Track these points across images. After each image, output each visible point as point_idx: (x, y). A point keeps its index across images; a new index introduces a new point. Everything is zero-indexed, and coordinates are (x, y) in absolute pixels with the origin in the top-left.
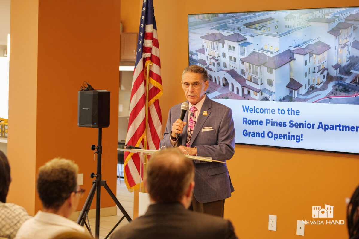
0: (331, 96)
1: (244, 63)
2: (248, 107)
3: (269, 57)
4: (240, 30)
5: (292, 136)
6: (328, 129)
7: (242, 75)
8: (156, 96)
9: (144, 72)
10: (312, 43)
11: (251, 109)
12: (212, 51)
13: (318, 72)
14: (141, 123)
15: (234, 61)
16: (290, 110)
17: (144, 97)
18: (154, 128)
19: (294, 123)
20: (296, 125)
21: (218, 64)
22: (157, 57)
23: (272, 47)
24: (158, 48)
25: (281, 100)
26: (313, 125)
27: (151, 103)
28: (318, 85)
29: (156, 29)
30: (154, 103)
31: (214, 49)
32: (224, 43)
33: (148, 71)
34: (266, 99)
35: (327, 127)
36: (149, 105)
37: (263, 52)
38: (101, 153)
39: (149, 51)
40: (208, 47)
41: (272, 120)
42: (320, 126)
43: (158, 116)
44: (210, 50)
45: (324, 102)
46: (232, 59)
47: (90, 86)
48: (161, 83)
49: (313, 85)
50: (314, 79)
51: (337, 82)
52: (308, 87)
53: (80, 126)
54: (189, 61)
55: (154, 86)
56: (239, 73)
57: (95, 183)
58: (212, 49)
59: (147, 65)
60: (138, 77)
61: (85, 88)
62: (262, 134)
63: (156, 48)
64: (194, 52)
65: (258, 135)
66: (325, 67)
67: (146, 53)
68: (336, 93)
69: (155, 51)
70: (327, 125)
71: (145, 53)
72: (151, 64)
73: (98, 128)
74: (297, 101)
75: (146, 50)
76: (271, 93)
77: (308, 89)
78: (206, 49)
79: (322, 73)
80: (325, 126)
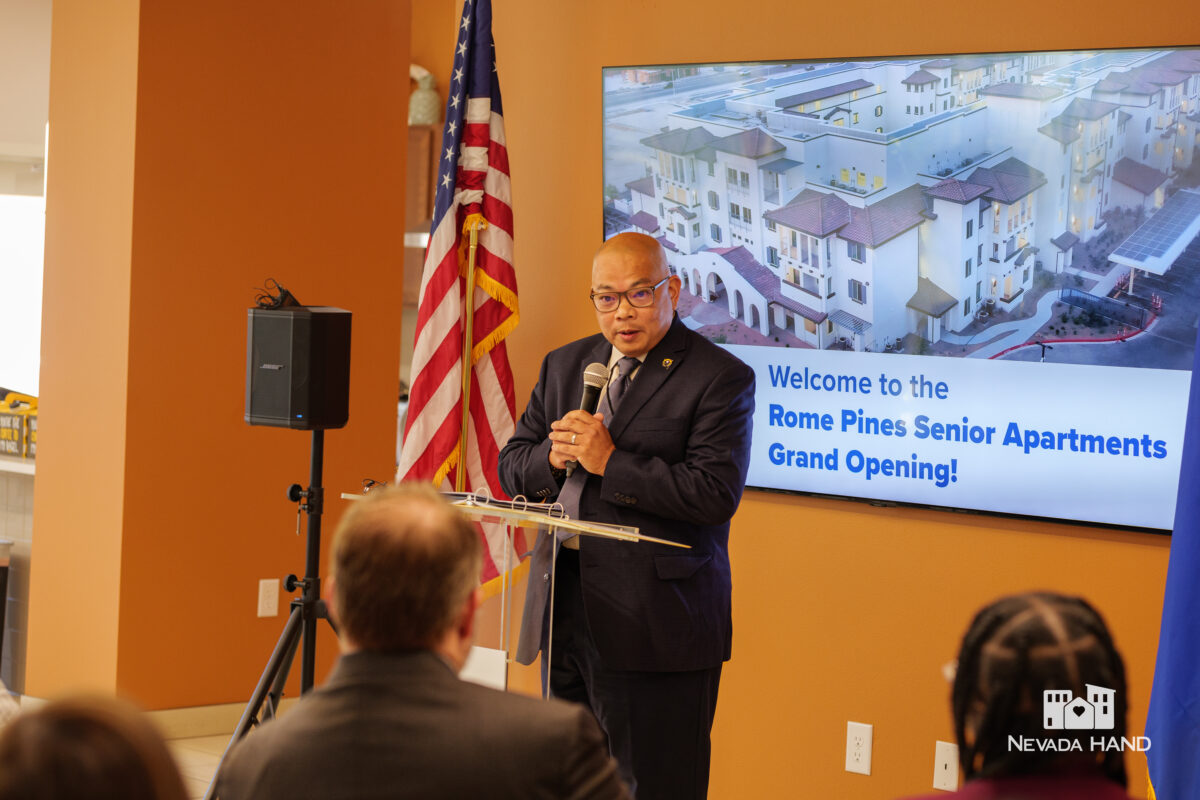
0: (1047, 338)
1: (777, 225)
2: (788, 369)
3: (853, 208)
4: (765, 121)
5: (922, 466)
6: (1035, 445)
7: (768, 265)
8: (497, 330)
9: (461, 250)
10: (989, 165)
11: (797, 377)
12: (677, 186)
13: (1006, 261)
14: (445, 416)
15: (746, 221)
16: (917, 383)
17: (458, 331)
18: (491, 435)
19: (930, 425)
20: (937, 431)
21: (696, 227)
22: (500, 202)
23: (863, 174)
24: (507, 173)
25: (889, 350)
26: (991, 431)
27: (482, 354)
28: (1009, 301)
29: (500, 112)
30: (492, 352)
31: (683, 181)
32: (716, 161)
33: (473, 247)
34: (844, 345)
35: (1032, 439)
36: (472, 357)
37: (837, 193)
38: (320, 511)
39: (477, 183)
40: (663, 175)
41: (861, 412)
42: (1012, 435)
43: (502, 395)
44: (670, 184)
45: (1025, 356)
46: (738, 213)
47: (286, 294)
48: (513, 287)
49: (990, 301)
50: (993, 281)
51: (1067, 293)
52: (974, 307)
53: (252, 423)
54: (604, 218)
55: (492, 298)
56: (761, 258)
57: (297, 610)
58: (676, 179)
59: (468, 228)
60: (441, 266)
61: (270, 301)
62: (829, 457)
63: (498, 172)
64: (622, 188)
65: (817, 460)
66: (1028, 244)
67: (467, 191)
68: (1063, 328)
69: (496, 185)
70: (1035, 434)
71: (463, 190)
72: (483, 227)
73: (309, 429)
74: (942, 354)
75: (465, 179)
76: (859, 326)
77: (974, 314)
78: (659, 180)
79: (1018, 264)
80: (1028, 434)
